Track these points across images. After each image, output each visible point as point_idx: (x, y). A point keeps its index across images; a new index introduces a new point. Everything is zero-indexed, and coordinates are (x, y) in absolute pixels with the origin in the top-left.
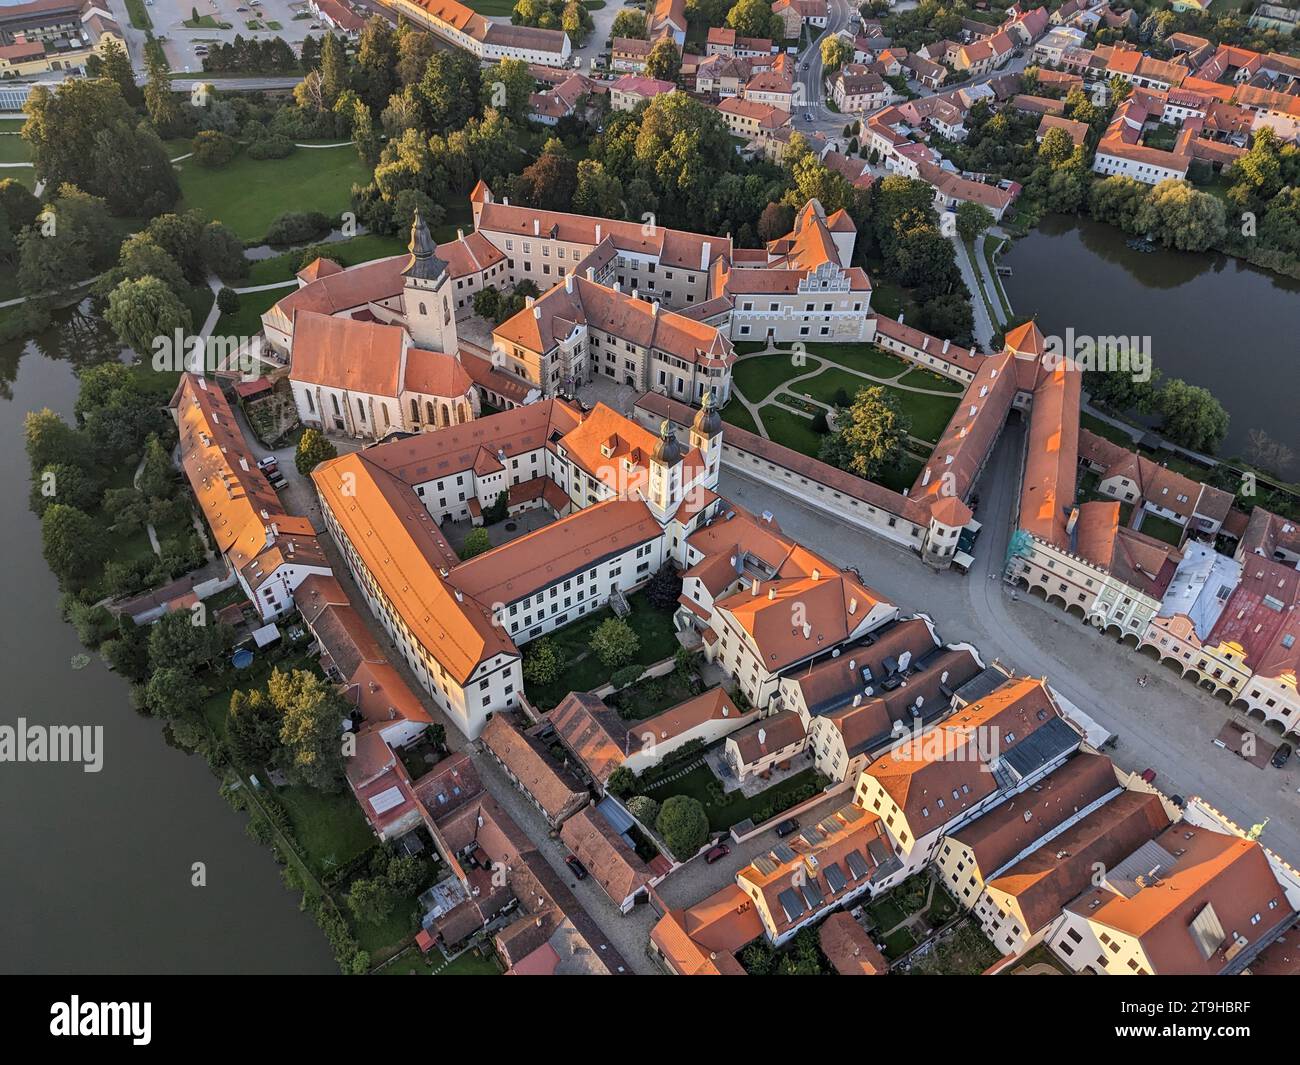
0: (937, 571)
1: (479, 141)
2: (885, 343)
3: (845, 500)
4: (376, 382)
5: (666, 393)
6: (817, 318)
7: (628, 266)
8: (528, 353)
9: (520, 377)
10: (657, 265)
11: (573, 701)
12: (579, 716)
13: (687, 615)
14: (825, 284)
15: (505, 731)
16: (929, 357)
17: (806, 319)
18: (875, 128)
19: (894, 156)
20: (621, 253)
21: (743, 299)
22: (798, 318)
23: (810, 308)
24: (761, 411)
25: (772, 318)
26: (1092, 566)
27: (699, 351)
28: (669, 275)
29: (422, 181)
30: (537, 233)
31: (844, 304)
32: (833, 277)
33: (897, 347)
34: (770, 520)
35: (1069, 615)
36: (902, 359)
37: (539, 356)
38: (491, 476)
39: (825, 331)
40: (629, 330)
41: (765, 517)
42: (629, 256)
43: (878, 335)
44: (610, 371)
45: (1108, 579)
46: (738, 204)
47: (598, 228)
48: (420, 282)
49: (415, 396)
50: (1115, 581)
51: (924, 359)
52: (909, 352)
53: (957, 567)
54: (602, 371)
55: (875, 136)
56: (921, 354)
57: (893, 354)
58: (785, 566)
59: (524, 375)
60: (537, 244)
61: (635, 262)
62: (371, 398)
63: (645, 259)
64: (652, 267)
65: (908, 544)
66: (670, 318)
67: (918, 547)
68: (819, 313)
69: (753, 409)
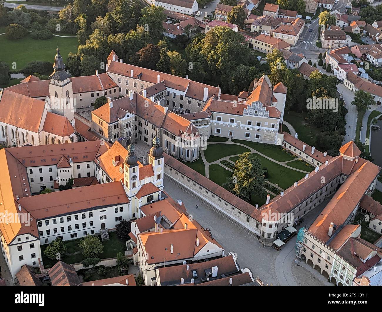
0: (264, 246)
2: (288, 146)
3: (230, 206)
4: (31, 125)
5: (167, 151)
6: (253, 129)
7: (171, 96)
8: (104, 123)
9: (101, 135)
10: (184, 96)
11: (59, 265)
12: (60, 271)
13: (132, 243)
14: (256, 112)
15: (25, 273)
16: (305, 155)
17: (248, 129)
18: (332, 55)
19: (338, 69)
20: (168, 89)
21: (217, 115)
22: (244, 128)
23: (250, 123)
25: (231, 126)
27: (181, 131)
28: (189, 102)
30: (132, 76)
31: (266, 124)
32: (260, 109)
33: (292, 149)
34: (181, 204)
36: (292, 155)
37: (108, 124)
38: (64, 169)
39: (258, 136)
40: (153, 119)
41: (179, 202)
42: (172, 91)
43: (284, 142)
44: (146, 139)
45: (335, 256)
46: (243, 79)
47: (159, 76)
48: (56, 82)
49: (47, 134)
51: (304, 156)
52: (297, 152)
53: (275, 246)
54: (143, 139)
55: (331, 58)
56: (302, 153)
57: (289, 152)
59: (102, 134)
60: (131, 81)
61: (174, 94)
62: (27, 132)
63: (179, 93)
64: (182, 97)
65: (255, 232)
66: (172, 115)
67: (259, 234)
68: (254, 127)
69: (207, 165)
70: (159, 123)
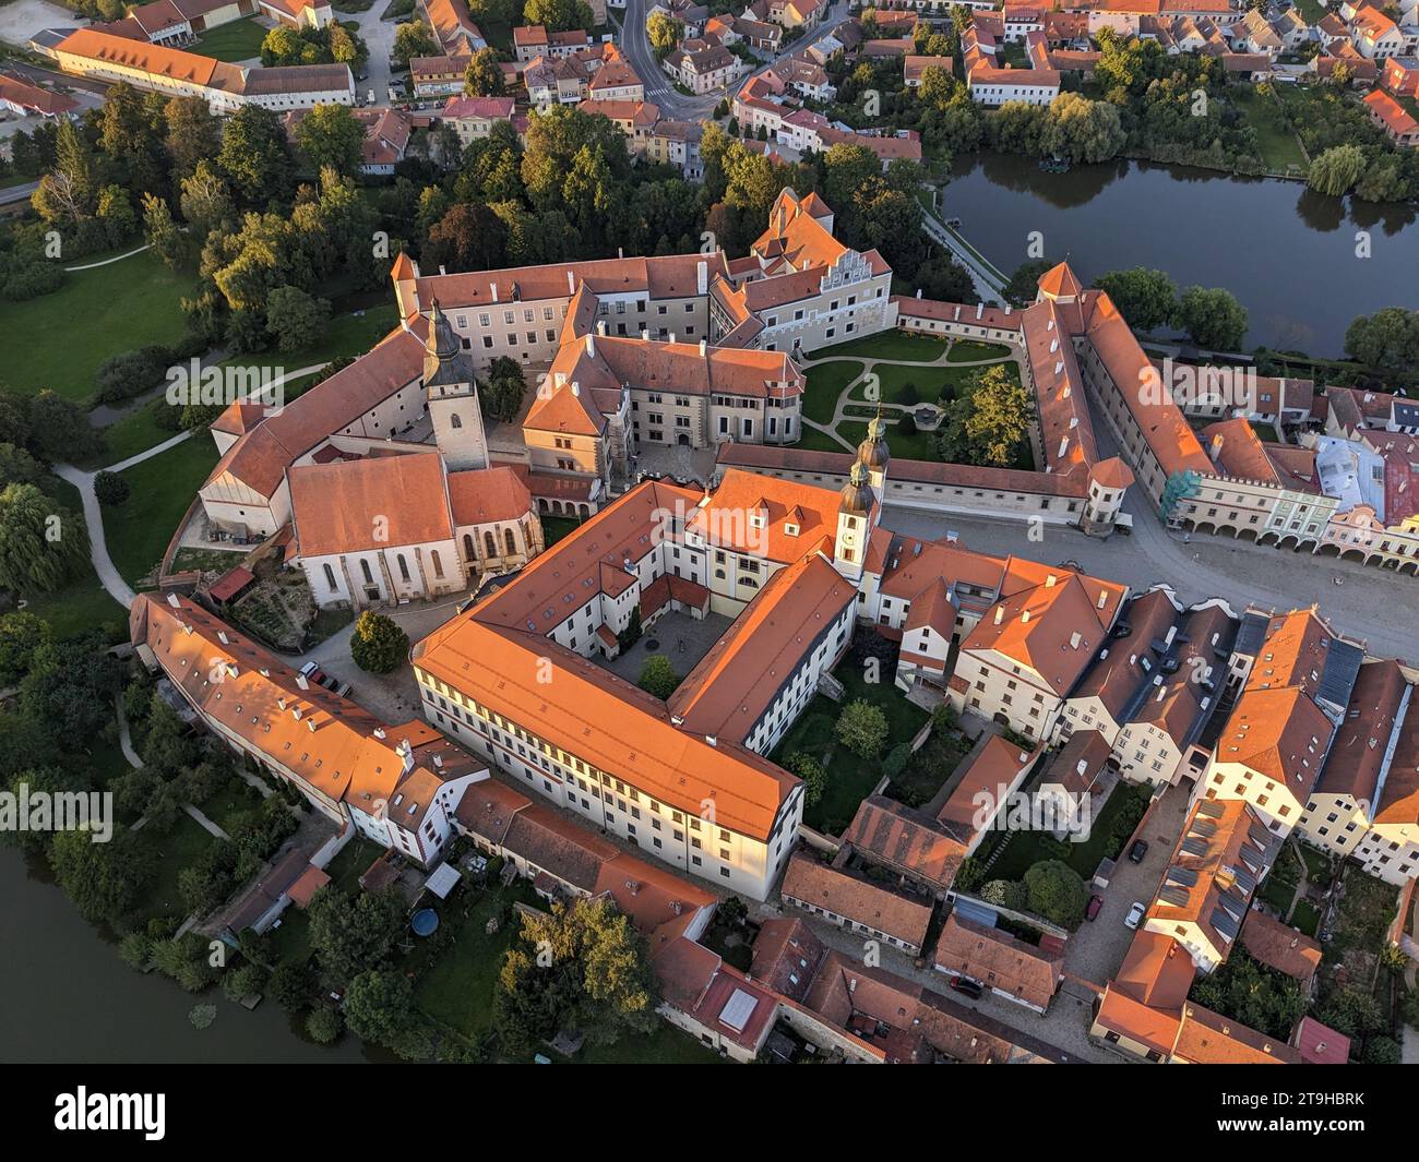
0: (1105, 539)
1: (334, 210)
2: (911, 324)
3: (989, 495)
5: (732, 440)
6: (842, 315)
7: (612, 311)
8: (577, 440)
9: (567, 471)
10: (648, 300)
11: (869, 810)
12: (885, 824)
14: (847, 276)
15: (813, 874)
16: (963, 327)
17: (831, 319)
18: (752, 103)
19: (785, 128)
20: (603, 298)
21: (766, 315)
22: (824, 320)
23: (834, 306)
24: (838, 430)
25: (797, 327)
26: (1256, 483)
28: (663, 310)
29: (281, 276)
30: (495, 299)
31: (867, 293)
32: (854, 266)
33: (925, 325)
34: (955, 539)
35: (1241, 541)
36: (936, 337)
37: (593, 439)
38: (625, 594)
39: (850, 328)
40: (676, 381)
41: (950, 538)
42: (611, 300)
43: (901, 317)
44: (656, 435)
45: (1282, 493)
47: (570, 276)
48: (449, 389)
49: (469, 530)
50: (1290, 493)
51: (957, 330)
52: (940, 327)
53: (1120, 529)
54: (645, 437)
55: (756, 111)
56: (953, 325)
57: (922, 333)
58: (1006, 583)
59: (571, 467)
60: (497, 313)
61: (621, 305)
62: (418, 550)
63: (631, 298)
64: (641, 305)
65: (1063, 522)
67: (1076, 521)
68: (844, 309)
69: (830, 430)
70: (700, 387)
